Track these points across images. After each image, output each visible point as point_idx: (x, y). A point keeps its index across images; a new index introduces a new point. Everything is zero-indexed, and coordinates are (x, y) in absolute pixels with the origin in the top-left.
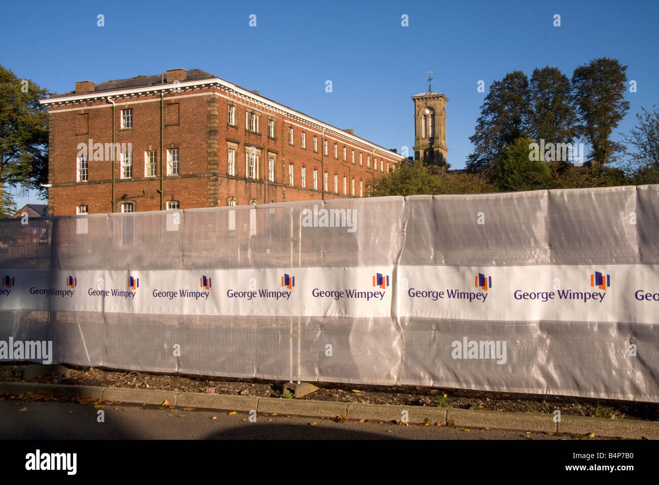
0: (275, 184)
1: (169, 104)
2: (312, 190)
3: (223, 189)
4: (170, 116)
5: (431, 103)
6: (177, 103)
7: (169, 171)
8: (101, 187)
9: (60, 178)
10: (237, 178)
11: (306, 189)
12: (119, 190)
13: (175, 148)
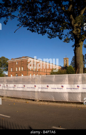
0: (38, 71)
1: (22, 61)
2: (45, 72)
3: (29, 72)
4: (22, 63)
5: (66, 59)
6: (23, 61)
7: (22, 70)
8: (14, 72)
9: (9, 71)
10: (31, 71)
11: (44, 72)
12: (16, 72)
13: (23, 67)
